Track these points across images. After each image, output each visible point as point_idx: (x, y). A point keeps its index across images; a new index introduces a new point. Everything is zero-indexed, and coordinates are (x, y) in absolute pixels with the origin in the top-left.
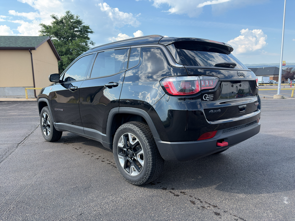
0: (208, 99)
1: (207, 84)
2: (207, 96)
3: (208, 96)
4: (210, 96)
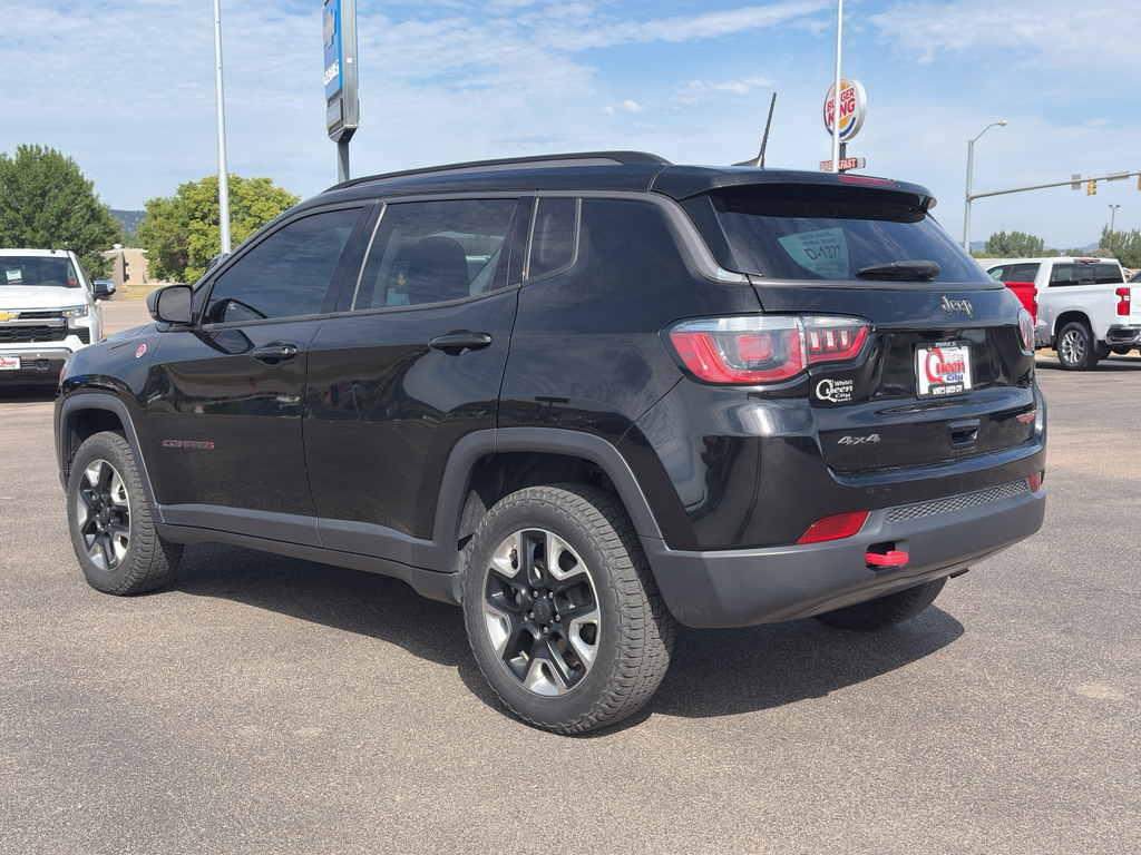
0: (833, 396)
1: (830, 344)
2: (831, 386)
3: (835, 387)
4: (840, 387)
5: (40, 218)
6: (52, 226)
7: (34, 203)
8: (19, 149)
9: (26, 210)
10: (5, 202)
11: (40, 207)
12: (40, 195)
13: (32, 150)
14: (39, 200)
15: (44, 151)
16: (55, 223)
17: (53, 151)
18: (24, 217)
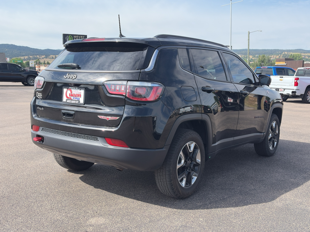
0: (39, 96)
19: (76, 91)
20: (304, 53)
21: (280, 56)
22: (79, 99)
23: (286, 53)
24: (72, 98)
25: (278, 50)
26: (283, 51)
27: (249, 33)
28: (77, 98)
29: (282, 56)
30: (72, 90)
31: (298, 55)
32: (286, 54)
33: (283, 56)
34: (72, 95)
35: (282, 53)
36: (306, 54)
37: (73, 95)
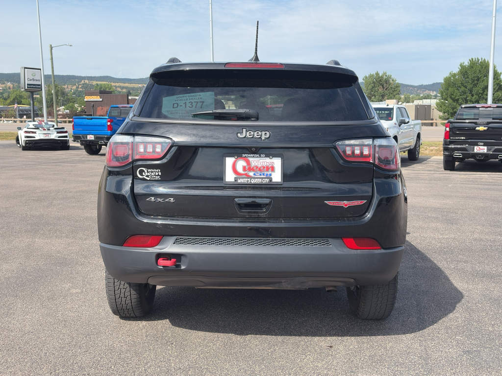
0: (147, 176)
1: (150, 150)
2: (146, 171)
3: (148, 172)
4: (151, 172)
5: (475, 90)
6: (480, 93)
7: (473, 83)
8: (470, 60)
9: (469, 86)
10: (462, 84)
11: (475, 85)
12: (476, 80)
13: (475, 60)
14: (476, 82)
15: (480, 60)
16: (482, 92)
17: (484, 60)
18: (469, 89)
19: (261, 161)
20: (113, 83)
21: (78, 86)
22: (271, 175)
23: (87, 81)
24: (251, 174)
25: (74, 77)
26: (81, 78)
27: (52, 48)
28: (266, 173)
29: (80, 86)
30: (250, 159)
31: (107, 86)
32: (88, 83)
33: (83, 86)
34: (250, 169)
35: (80, 82)
36: (117, 84)
37: (255, 168)
